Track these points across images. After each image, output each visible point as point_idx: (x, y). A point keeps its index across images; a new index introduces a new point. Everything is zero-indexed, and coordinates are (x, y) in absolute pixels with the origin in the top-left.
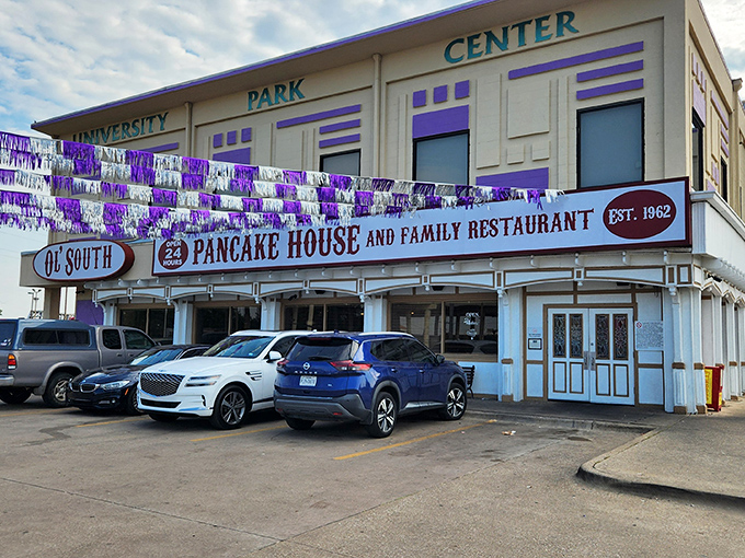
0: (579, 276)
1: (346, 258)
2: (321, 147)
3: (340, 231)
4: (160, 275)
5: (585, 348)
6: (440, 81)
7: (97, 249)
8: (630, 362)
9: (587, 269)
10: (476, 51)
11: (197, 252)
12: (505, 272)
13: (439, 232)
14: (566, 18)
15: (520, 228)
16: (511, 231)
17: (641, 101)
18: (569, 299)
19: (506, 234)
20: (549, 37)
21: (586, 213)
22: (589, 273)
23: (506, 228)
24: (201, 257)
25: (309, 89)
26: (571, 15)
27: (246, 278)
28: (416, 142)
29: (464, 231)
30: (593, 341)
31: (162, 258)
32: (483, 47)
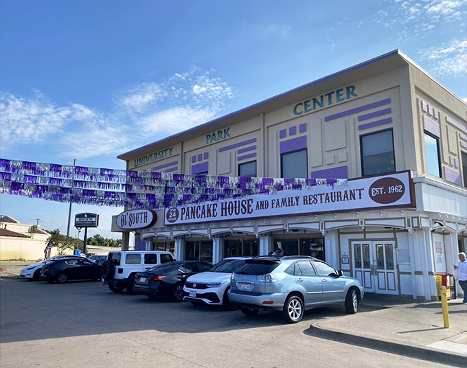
0: (362, 224)
1: (247, 215)
2: (238, 160)
3: (244, 202)
4: (168, 226)
5: (371, 263)
6: (292, 124)
7: (141, 214)
8: (395, 271)
9: (365, 220)
10: (308, 108)
11: (182, 214)
12: (325, 222)
13: (289, 202)
14: (351, 89)
15: (328, 199)
16: (324, 201)
17: (391, 129)
18: (361, 236)
19: (321, 202)
20: (343, 99)
21: (360, 190)
22: (367, 222)
23: (321, 199)
24: (184, 216)
25: (233, 132)
26: (353, 88)
27: (203, 227)
28: (282, 155)
29: (301, 201)
30: (375, 259)
31: (168, 218)
32: (311, 107)
